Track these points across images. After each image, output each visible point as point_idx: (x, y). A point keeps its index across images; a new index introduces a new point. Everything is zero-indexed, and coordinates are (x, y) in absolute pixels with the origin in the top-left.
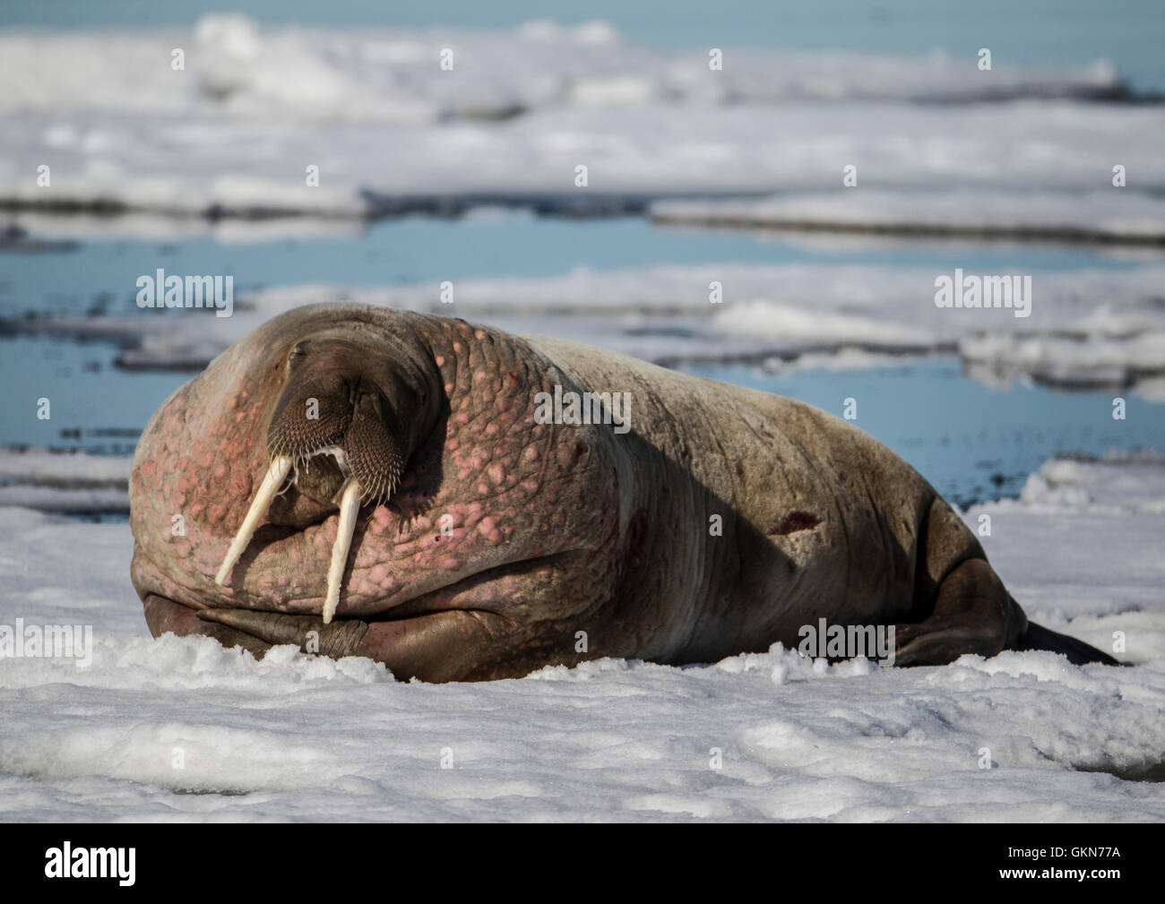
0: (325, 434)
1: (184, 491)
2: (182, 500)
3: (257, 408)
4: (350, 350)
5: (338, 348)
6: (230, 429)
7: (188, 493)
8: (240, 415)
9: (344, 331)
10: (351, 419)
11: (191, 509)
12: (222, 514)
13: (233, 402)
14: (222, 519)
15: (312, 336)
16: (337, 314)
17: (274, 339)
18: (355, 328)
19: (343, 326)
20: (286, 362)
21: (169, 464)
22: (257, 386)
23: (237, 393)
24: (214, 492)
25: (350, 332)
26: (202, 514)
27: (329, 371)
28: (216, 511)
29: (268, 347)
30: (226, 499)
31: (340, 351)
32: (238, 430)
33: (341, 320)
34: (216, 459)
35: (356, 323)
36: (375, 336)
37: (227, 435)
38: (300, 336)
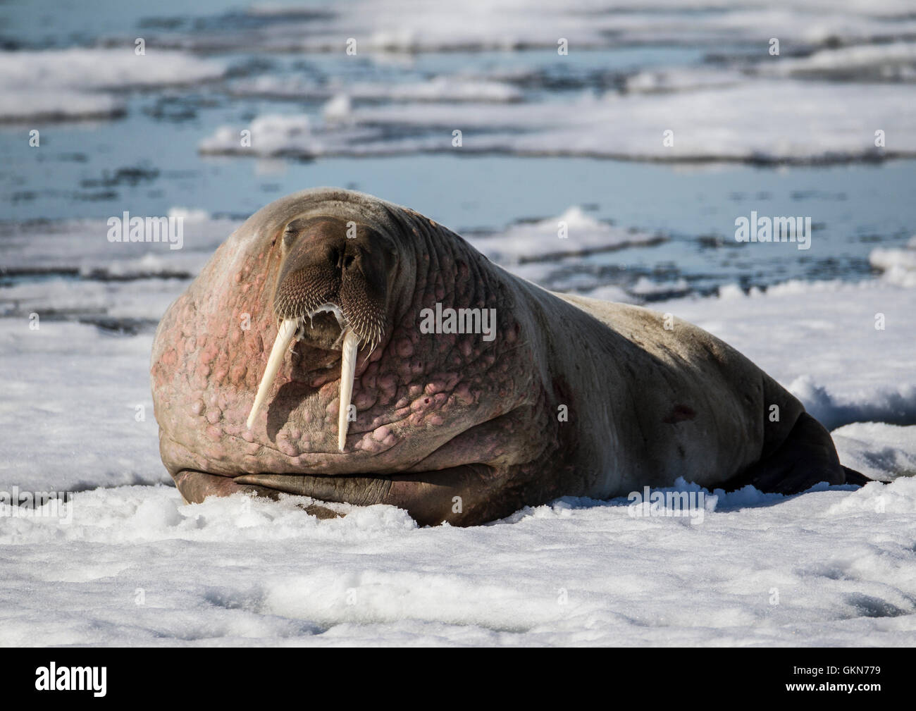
0: (319, 295)
1: (207, 362)
2: (206, 371)
3: (260, 279)
4: (335, 223)
5: (324, 223)
6: (238, 299)
7: (211, 363)
8: (246, 287)
9: (327, 209)
10: (341, 280)
11: (216, 376)
12: (242, 373)
13: (238, 277)
14: (243, 377)
15: (301, 216)
16: (319, 196)
17: (268, 221)
18: (336, 205)
19: (325, 205)
20: (281, 239)
21: (189, 346)
22: (257, 260)
23: (241, 269)
24: (232, 355)
25: (332, 209)
26: (226, 379)
27: (319, 242)
28: (236, 371)
29: (263, 228)
30: (244, 359)
31: (326, 225)
32: (246, 299)
33: (323, 200)
34: (231, 327)
35: (336, 202)
36: (352, 211)
37: (237, 305)
38: (291, 217)
